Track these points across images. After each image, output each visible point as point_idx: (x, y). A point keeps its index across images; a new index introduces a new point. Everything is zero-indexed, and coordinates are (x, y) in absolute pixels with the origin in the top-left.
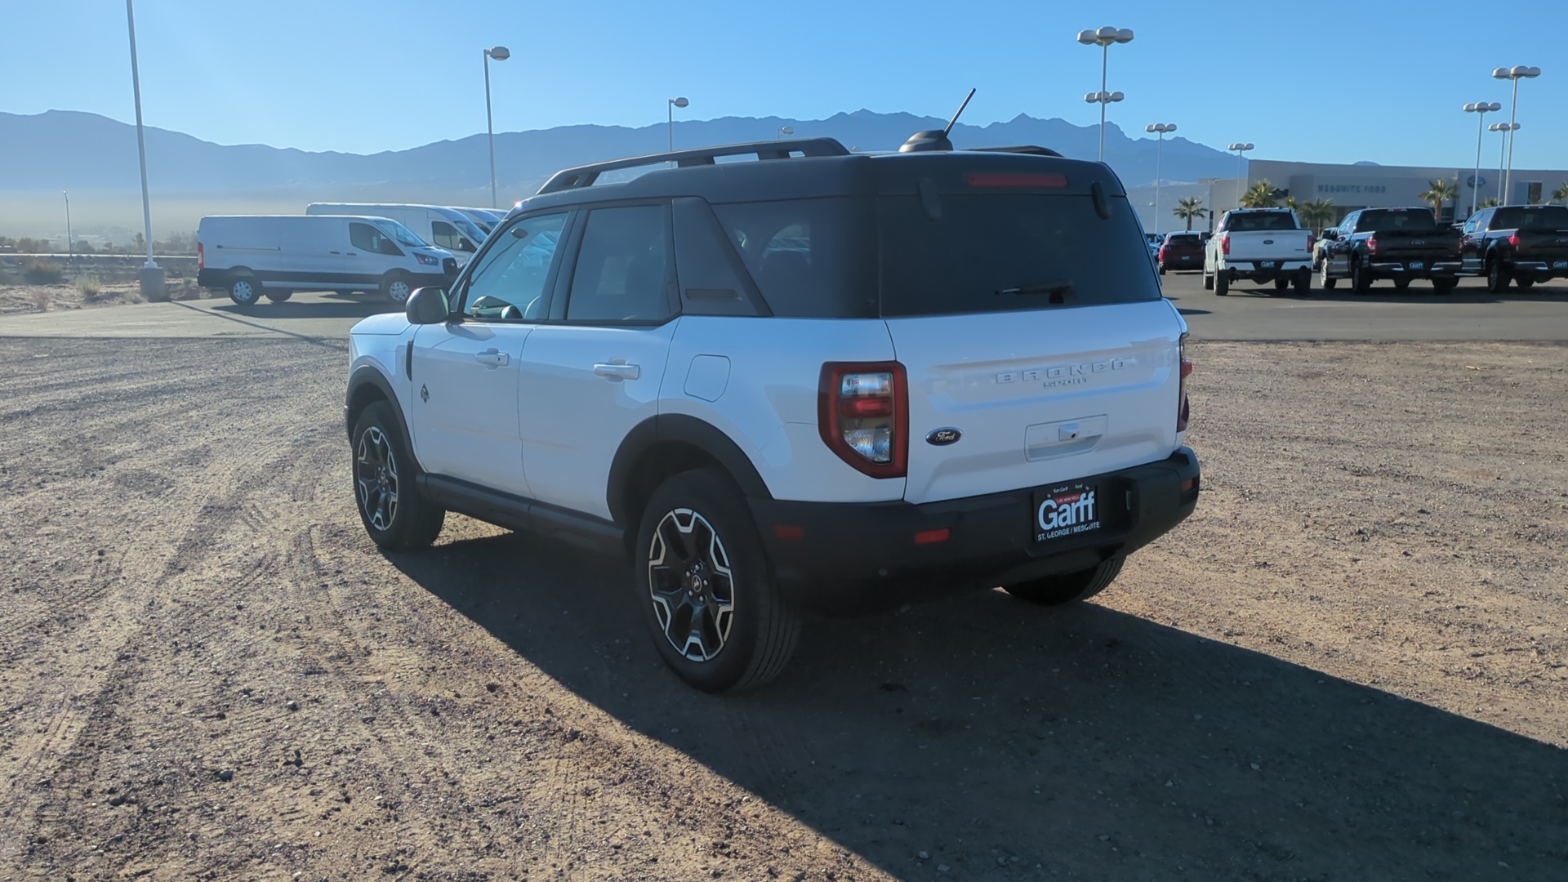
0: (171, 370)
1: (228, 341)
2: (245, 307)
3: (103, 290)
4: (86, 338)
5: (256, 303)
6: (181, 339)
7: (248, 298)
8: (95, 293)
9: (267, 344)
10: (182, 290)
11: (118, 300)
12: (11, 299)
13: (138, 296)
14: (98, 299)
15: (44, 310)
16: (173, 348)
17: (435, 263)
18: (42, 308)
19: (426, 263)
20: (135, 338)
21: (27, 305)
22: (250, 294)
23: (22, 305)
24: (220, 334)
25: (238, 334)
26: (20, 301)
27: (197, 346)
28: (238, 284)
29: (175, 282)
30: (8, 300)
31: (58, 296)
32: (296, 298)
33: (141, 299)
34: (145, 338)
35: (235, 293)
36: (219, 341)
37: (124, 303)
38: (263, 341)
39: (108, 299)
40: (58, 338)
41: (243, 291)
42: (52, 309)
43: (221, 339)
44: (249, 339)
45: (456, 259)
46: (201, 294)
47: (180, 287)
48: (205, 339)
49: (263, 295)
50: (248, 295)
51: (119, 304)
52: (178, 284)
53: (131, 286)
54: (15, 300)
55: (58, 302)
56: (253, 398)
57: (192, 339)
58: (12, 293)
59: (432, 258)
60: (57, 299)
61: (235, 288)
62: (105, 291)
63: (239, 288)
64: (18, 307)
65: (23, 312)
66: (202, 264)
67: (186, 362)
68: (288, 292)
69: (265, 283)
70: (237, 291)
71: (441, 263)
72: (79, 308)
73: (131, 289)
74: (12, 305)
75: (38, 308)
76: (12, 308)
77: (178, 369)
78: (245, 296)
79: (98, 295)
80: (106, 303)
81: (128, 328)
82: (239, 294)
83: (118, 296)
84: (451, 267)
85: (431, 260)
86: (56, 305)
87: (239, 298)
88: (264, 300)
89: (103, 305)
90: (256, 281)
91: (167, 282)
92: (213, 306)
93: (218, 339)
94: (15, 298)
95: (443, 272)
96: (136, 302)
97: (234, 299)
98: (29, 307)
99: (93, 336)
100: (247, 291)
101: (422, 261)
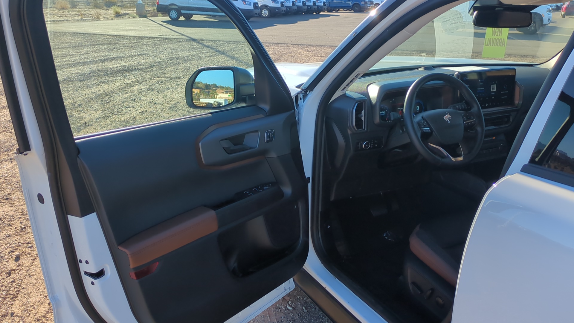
0: (135, 56)
1: (165, 40)
2: (174, 22)
3: (122, 11)
4: (108, 35)
5: (179, 20)
6: (145, 37)
7: (176, 17)
8: (119, 13)
9: (180, 42)
10: (152, 13)
11: (128, 16)
12: (87, 14)
13: (135, 15)
14: (120, 15)
15: (99, 20)
16: (141, 42)
17: (250, 4)
18: (98, 19)
19: (246, 4)
20: (127, 36)
21: (93, 17)
22: (177, 16)
23: (91, 17)
24: (162, 36)
25: (169, 35)
26: (90, 15)
27: (150, 42)
28: (172, 11)
29: (150, 9)
30: (86, 15)
31: (106, 14)
32: (194, 18)
33: (136, 16)
34: (131, 36)
35: (171, 15)
36: (161, 39)
37: (129, 17)
38: (178, 40)
39: (124, 16)
40: (97, 34)
41: (174, 14)
42: (102, 20)
43: (161, 38)
44: (173, 38)
45: (258, 2)
46: (159, 15)
47: (151, 11)
48: (155, 38)
49: (181, 16)
50: (176, 16)
51: (127, 18)
52: (151, 10)
53: (133, 10)
54: (89, 15)
55: (105, 16)
56: (168, 77)
57: (150, 38)
58: (89, 12)
59: (249, 2)
60: (105, 15)
61: (171, 13)
62: (123, 12)
63: (172, 13)
64: (89, 18)
65: (90, 20)
66: (158, 2)
67: (143, 51)
68: (191, 15)
69: (183, 12)
70: (171, 14)
71: (252, 4)
72: (112, 19)
73: (133, 11)
74: (87, 17)
75: (97, 19)
76: (87, 18)
77: (138, 55)
78: (174, 17)
79: (120, 14)
80: (123, 17)
81: (126, 30)
82: (172, 16)
83: (127, 14)
84: (256, 6)
85: (248, 3)
86: (104, 18)
87: (172, 17)
88: (182, 18)
89: (121, 18)
90: (179, 10)
91: (147, 9)
92: (162, 21)
93: (160, 38)
94: (89, 14)
95: (253, 9)
96: (134, 17)
97: (170, 17)
98: (94, 18)
99: (111, 34)
100: (175, 14)
101: (245, 4)
